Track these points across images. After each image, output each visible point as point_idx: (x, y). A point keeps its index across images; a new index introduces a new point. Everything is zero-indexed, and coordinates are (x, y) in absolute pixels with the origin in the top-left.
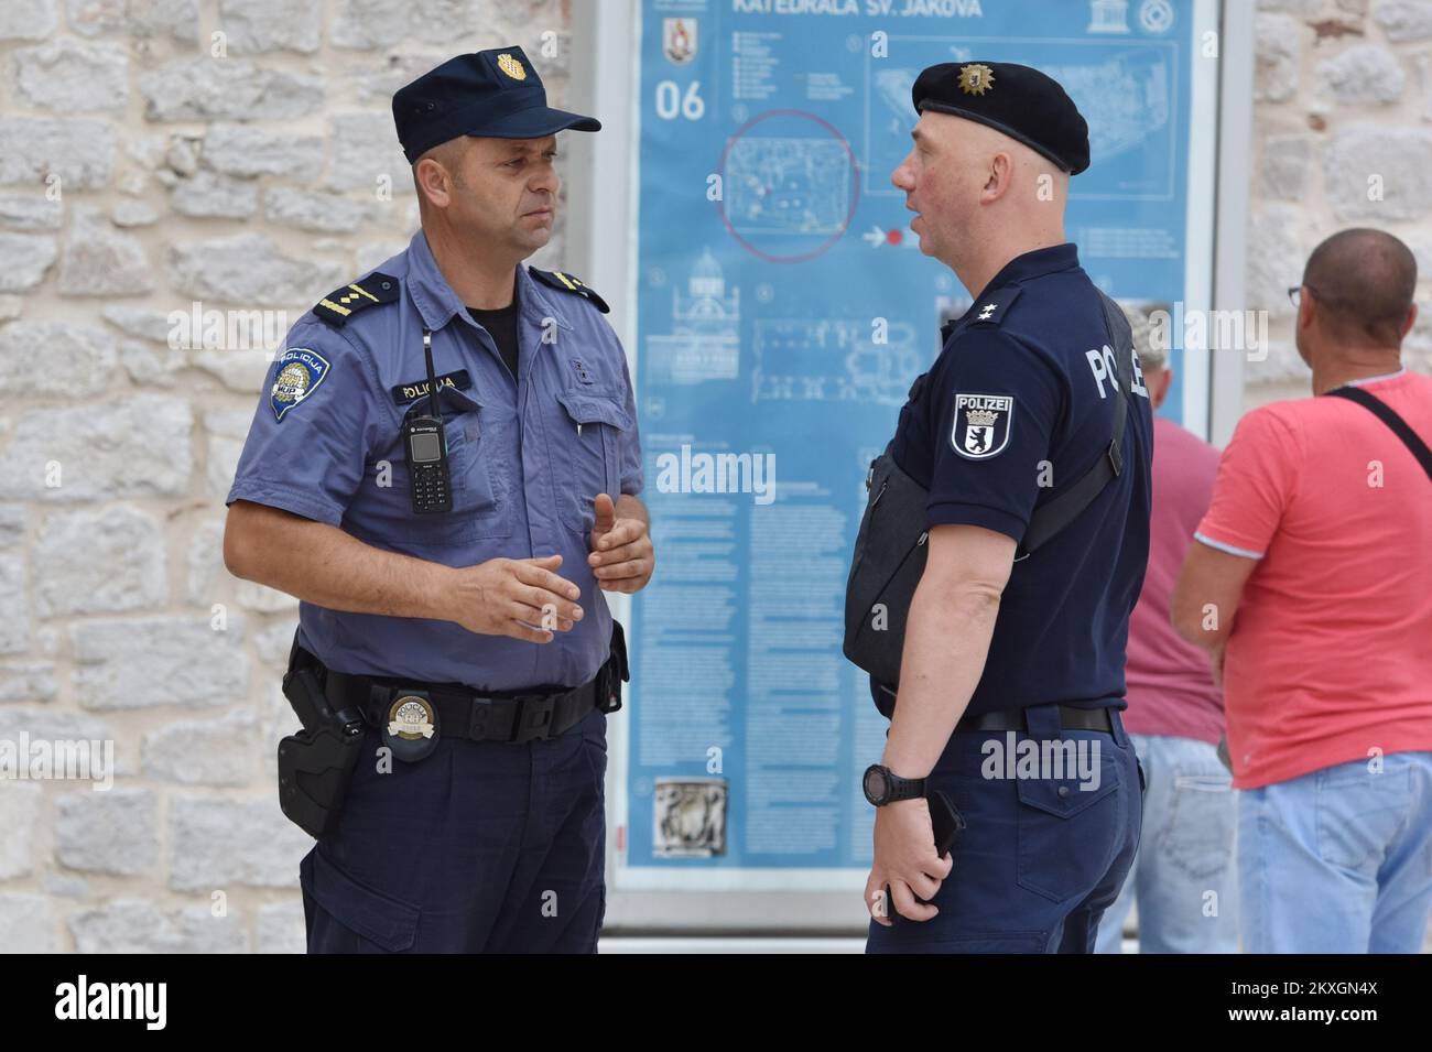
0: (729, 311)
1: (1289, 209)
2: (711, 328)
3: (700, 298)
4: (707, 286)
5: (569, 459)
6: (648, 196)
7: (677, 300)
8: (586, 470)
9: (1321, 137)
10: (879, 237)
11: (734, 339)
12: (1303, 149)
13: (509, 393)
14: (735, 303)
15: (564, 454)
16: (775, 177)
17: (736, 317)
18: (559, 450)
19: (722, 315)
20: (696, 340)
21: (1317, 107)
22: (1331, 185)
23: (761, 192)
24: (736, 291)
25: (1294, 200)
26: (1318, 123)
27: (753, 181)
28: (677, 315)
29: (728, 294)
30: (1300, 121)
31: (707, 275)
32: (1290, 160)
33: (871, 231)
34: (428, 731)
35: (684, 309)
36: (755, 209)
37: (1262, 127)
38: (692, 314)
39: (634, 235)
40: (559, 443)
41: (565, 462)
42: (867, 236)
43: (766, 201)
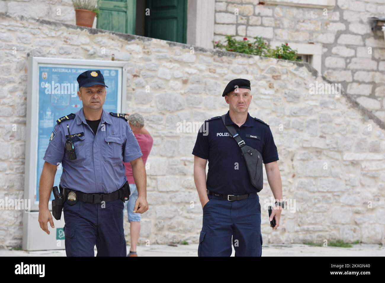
0: (52, 117)
1: (130, 102)
2: (49, 119)
3: (48, 115)
4: (49, 113)
5: (105, 149)
6: (40, 99)
7: (44, 115)
8: (109, 152)
9: (134, 92)
10: (74, 106)
11: (53, 121)
12: (131, 93)
13: (93, 136)
14: (53, 115)
15: (104, 148)
16: (59, 97)
17: (53, 118)
18: (103, 148)
19: (51, 117)
20: (47, 121)
21: (134, 87)
22: (135, 99)
23: (57, 99)
24: (53, 114)
25: (130, 101)
26: (134, 90)
27: (55, 97)
28: (44, 117)
29: (52, 114)
30: (131, 89)
31: (49, 111)
32: (130, 95)
33: (72, 105)
34: (75, 199)
35: (45, 117)
36: (56, 101)
37: (127, 90)
38: (47, 117)
39: (38, 105)
40: (103, 146)
41: (104, 150)
42: (72, 106)
43: (58, 100)
